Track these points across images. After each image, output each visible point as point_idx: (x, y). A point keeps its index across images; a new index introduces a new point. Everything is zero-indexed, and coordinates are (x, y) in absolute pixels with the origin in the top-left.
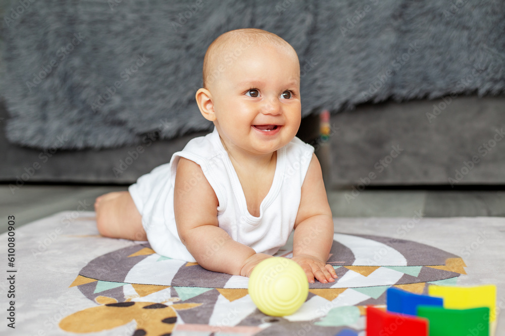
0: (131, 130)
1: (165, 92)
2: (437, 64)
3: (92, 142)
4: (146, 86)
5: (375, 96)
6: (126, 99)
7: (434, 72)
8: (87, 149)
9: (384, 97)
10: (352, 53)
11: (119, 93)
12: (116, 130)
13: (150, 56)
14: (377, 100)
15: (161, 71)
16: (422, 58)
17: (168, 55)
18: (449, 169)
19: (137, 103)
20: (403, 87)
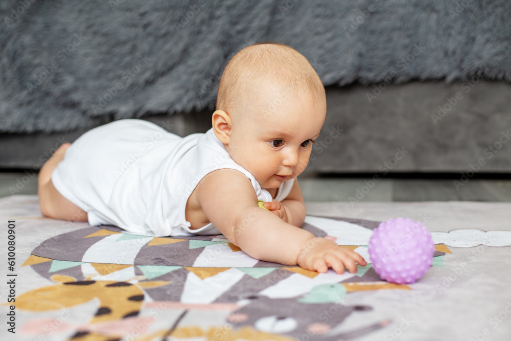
0: (84, 113)
1: (120, 72)
2: (405, 47)
3: (41, 125)
4: (101, 66)
5: (341, 79)
6: (79, 79)
7: (401, 55)
8: (37, 133)
9: (349, 80)
10: (317, 34)
11: (72, 73)
12: (68, 113)
13: (106, 35)
14: (343, 83)
15: (117, 50)
16: (390, 40)
17: (124, 33)
18: (415, 155)
19: (91, 84)
20: (370, 70)
